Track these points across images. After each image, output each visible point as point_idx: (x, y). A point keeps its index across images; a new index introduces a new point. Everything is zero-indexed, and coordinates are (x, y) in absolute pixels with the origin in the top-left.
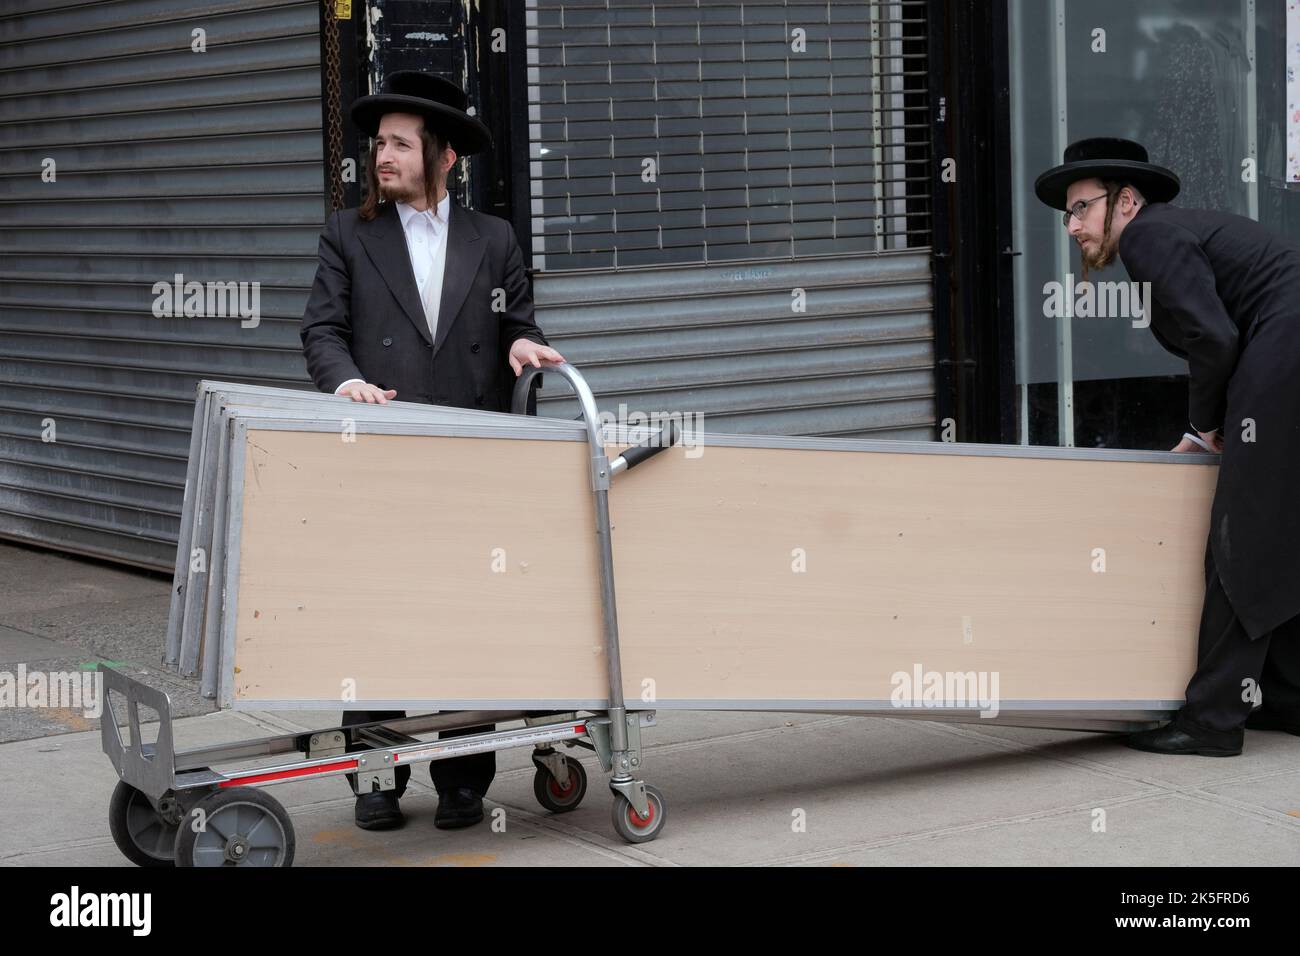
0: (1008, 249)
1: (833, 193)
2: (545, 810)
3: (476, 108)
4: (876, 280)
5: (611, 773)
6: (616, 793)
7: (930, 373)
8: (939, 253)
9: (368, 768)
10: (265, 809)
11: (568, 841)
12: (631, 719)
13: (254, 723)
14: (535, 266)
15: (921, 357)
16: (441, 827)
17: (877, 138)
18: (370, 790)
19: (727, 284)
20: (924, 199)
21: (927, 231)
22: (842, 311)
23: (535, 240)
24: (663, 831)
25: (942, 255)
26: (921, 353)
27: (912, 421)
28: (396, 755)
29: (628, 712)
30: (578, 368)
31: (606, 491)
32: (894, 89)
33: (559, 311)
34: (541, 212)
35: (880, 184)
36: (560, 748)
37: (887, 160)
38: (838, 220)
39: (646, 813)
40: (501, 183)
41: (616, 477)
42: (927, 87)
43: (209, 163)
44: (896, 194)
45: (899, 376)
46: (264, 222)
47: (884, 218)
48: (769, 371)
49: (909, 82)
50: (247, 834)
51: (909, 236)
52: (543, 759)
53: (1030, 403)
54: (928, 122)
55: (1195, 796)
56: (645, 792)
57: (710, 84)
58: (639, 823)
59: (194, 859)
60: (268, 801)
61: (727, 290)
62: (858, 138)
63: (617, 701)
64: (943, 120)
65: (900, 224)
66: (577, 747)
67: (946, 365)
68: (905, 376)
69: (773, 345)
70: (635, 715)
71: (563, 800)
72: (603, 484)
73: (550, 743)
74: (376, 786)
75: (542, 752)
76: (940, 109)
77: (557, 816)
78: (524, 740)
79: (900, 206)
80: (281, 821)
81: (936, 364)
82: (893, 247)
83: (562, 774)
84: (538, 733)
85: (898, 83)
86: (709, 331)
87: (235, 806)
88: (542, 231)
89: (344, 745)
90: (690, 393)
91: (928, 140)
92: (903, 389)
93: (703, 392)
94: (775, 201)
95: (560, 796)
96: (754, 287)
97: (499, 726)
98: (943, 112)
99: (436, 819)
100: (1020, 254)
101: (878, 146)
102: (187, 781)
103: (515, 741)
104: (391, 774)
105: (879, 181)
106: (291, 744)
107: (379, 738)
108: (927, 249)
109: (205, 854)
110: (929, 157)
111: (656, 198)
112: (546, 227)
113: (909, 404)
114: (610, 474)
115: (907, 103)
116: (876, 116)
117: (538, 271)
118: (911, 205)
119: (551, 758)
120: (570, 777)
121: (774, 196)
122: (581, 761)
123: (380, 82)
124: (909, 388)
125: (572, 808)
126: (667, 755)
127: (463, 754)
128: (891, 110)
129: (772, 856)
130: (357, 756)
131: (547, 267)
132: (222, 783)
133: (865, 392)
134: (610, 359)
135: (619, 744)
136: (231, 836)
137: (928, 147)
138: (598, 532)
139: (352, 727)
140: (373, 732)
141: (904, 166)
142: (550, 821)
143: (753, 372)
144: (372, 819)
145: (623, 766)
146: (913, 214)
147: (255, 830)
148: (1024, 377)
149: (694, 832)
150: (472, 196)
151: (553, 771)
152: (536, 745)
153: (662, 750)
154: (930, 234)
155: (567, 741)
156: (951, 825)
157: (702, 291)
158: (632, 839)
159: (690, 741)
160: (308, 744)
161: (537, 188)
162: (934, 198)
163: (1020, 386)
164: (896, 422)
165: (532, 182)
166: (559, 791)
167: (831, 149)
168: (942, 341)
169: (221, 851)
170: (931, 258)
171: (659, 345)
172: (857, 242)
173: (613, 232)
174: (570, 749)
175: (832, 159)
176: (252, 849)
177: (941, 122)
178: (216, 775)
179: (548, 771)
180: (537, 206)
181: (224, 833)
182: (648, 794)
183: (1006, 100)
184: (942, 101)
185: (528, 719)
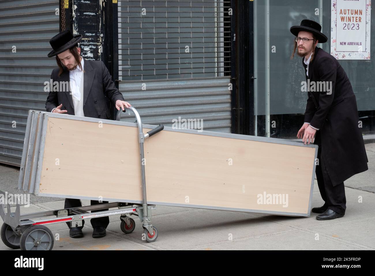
0: (253, 77)
1: (204, 60)
2: (124, 233)
3: (103, 34)
4: (215, 85)
5: (143, 222)
6: (144, 228)
7: (230, 112)
8: (233, 78)
9: (74, 220)
10: (45, 231)
11: (130, 241)
12: (149, 207)
13: (39, 208)
14: (119, 79)
15: (227, 107)
16: (94, 237)
17: (216, 45)
18: (75, 226)
19: (173, 85)
20: (229, 63)
21: (230, 72)
22: (205, 94)
23: (119, 72)
24: (157, 239)
25: (234, 78)
26: (228, 106)
27: (225, 125)
28: (83, 217)
29: (148, 205)
30: (135, 108)
31: (143, 143)
32: (221, 31)
33: (126, 92)
34: (121, 64)
35: (217, 58)
36: (128, 215)
37: (219, 51)
38: (205, 68)
39: (153, 234)
40: (110, 56)
41: (145, 139)
42: (230, 31)
43: (26, 48)
44: (221, 61)
45: (221, 113)
46: (42, 66)
47: (218, 68)
48: (185, 111)
49: (225, 29)
50: (40, 238)
51: (224, 73)
52: (123, 218)
53: (258, 121)
54: (231, 41)
55: (306, 231)
56: (152, 228)
57: (169, 29)
58: (151, 237)
59: (25, 245)
60: (46, 229)
61: (173, 87)
62: (211, 45)
63: (145, 202)
64: (235, 40)
65: (222, 69)
66: (133, 215)
67: (234, 110)
68: (223, 112)
69: (186, 103)
70: (150, 206)
71: (128, 230)
72: (142, 141)
73: (125, 214)
74: (77, 225)
75: (123, 216)
76: (234, 37)
77: (128, 235)
78: (119, 213)
79: (222, 64)
80: (50, 235)
81: (232, 109)
82: (220, 76)
83: (128, 223)
84: (122, 211)
85: (222, 29)
86: (168, 99)
87: (37, 230)
88: (121, 69)
89: (67, 214)
90: (162, 116)
91: (231, 46)
92: (222, 116)
93: (166, 116)
94: (187, 62)
95: (128, 229)
96: (181, 87)
97: (110, 209)
98: (235, 38)
99: (93, 235)
100: (256, 78)
101: (216, 47)
102: (24, 223)
103: (116, 213)
104: (81, 222)
105: (216, 57)
106: (52, 213)
107: (77, 212)
108: (230, 77)
109: (29, 244)
110: (231, 50)
111: (154, 61)
112: (122, 68)
113: (224, 120)
114: (144, 138)
115: (225, 35)
116: (216, 39)
117: (120, 81)
118: (225, 64)
119: (125, 218)
120: (131, 224)
121: (187, 61)
122: (134, 219)
123: (76, 26)
124: (224, 116)
125: (131, 232)
126: (157, 218)
127: (101, 217)
128: (220, 37)
129: (188, 246)
130: (71, 217)
131: (122, 80)
132: (33, 224)
133: (212, 117)
134: (140, 106)
135: (145, 214)
136: (36, 239)
137: (231, 48)
138: (141, 155)
139: (70, 209)
140: (76, 210)
141: (223, 53)
142: (125, 236)
143: (180, 110)
144: (75, 235)
145: (146, 221)
146: (226, 67)
147: (42, 237)
148: (256, 113)
149: (166, 240)
150: (102, 59)
151: (126, 222)
152: (121, 215)
153: (156, 217)
154: (231, 72)
155: (130, 213)
156: (238, 238)
157: (166, 87)
158: (149, 241)
159: (163, 214)
160: (57, 213)
161: (120, 57)
162: (232, 62)
163: (255, 116)
164: (220, 125)
165: (119, 56)
166: (127, 228)
167: (203, 48)
168: (234, 103)
169: (33, 243)
170: (231, 79)
171: (153, 102)
172: (210, 74)
173: (141, 70)
174: (131, 216)
175: (204, 51)
176: (42, 242)
177: (234, 41)
178: (32, 221)
179: (125, 222)
180: (120, 62)
181: (34, 238)
182: (153, 229)
183: (253, 35)
184: (235, 35)
185: (119, 207)
